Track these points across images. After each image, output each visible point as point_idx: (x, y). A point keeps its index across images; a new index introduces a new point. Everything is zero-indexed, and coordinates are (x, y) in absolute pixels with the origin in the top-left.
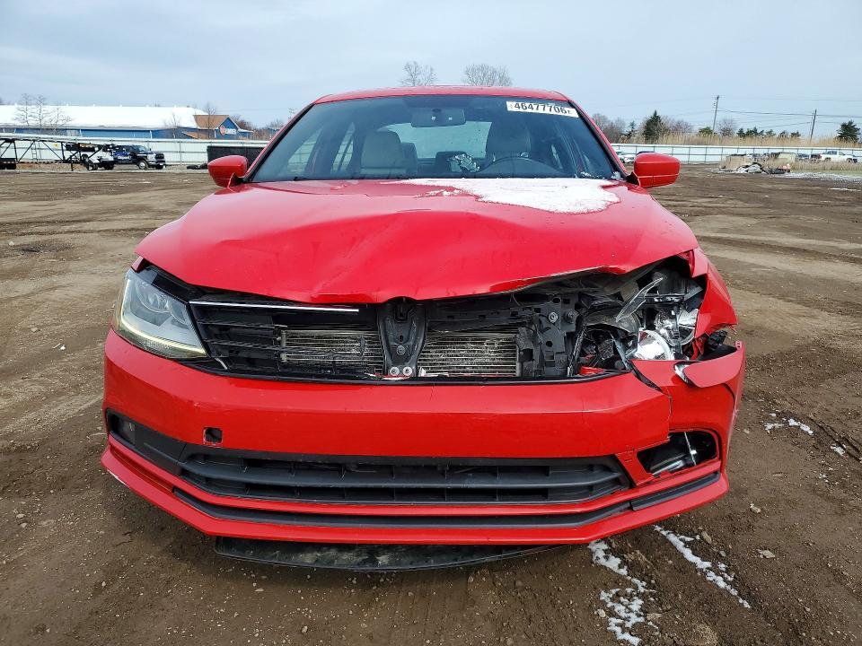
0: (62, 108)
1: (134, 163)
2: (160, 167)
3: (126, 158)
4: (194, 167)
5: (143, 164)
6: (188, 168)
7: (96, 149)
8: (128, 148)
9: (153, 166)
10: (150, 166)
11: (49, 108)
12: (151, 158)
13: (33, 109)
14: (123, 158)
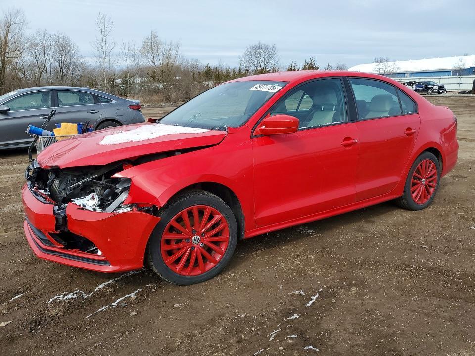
0: (397, 63)
1: (425, 91)
2: (441, 93)
3: (421, 88)
4: (464, 93)
5: (430, 92)
6: (459, 93)
7: (406, 84)
8: (424, 83)
9: (436, 93)
10: (434, 92)
11: (390, 64)
12: (436, 88)
13: (383, 65)
14: (420, 88)
